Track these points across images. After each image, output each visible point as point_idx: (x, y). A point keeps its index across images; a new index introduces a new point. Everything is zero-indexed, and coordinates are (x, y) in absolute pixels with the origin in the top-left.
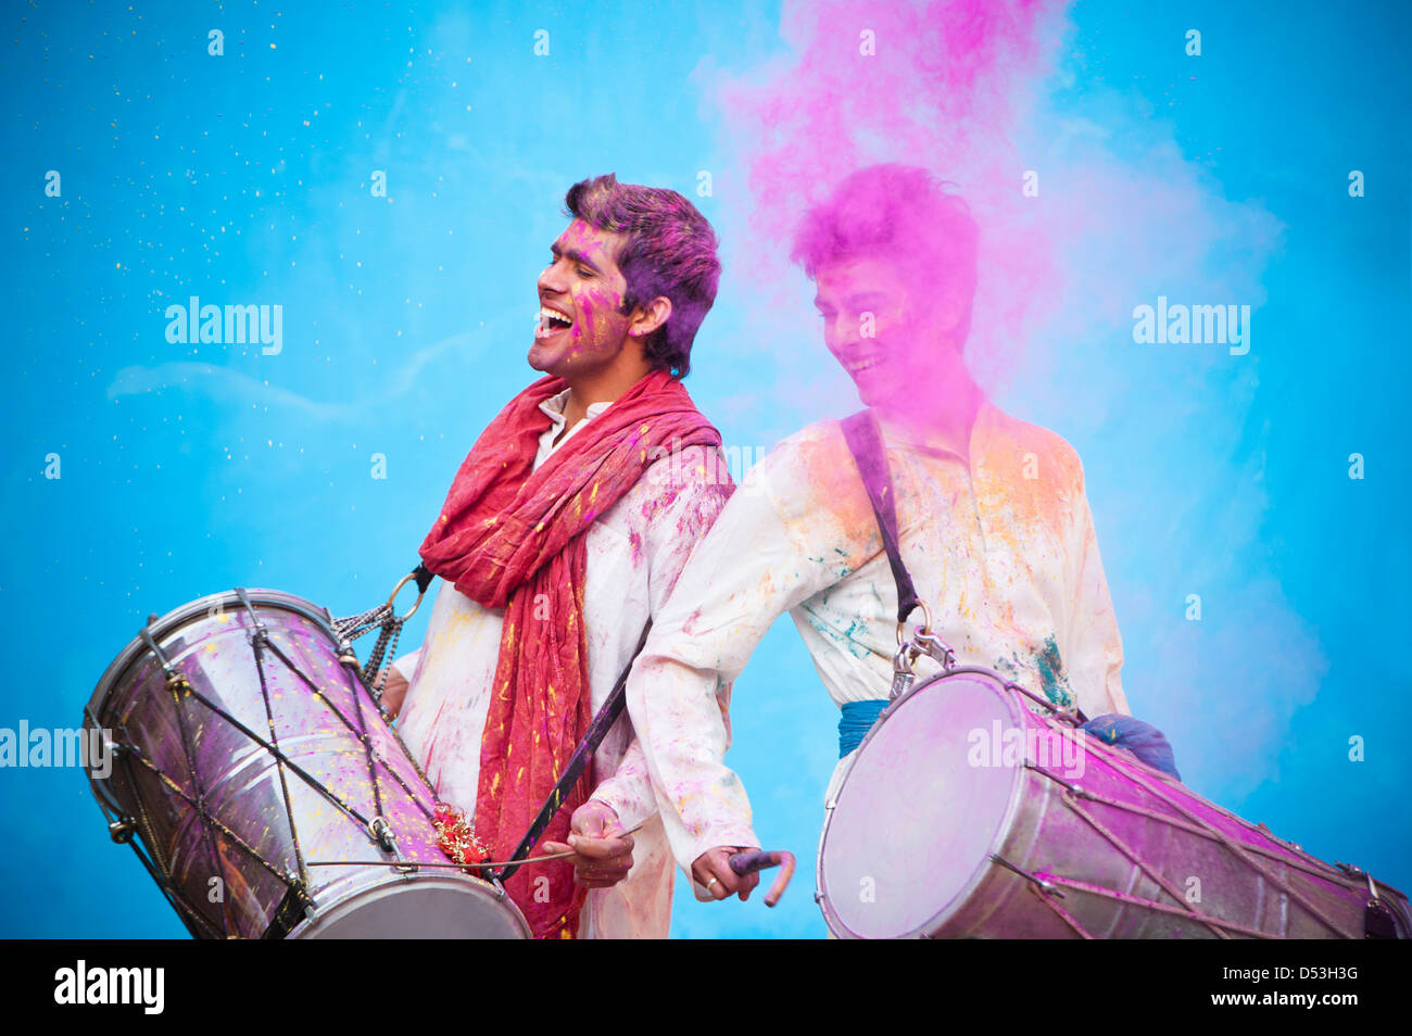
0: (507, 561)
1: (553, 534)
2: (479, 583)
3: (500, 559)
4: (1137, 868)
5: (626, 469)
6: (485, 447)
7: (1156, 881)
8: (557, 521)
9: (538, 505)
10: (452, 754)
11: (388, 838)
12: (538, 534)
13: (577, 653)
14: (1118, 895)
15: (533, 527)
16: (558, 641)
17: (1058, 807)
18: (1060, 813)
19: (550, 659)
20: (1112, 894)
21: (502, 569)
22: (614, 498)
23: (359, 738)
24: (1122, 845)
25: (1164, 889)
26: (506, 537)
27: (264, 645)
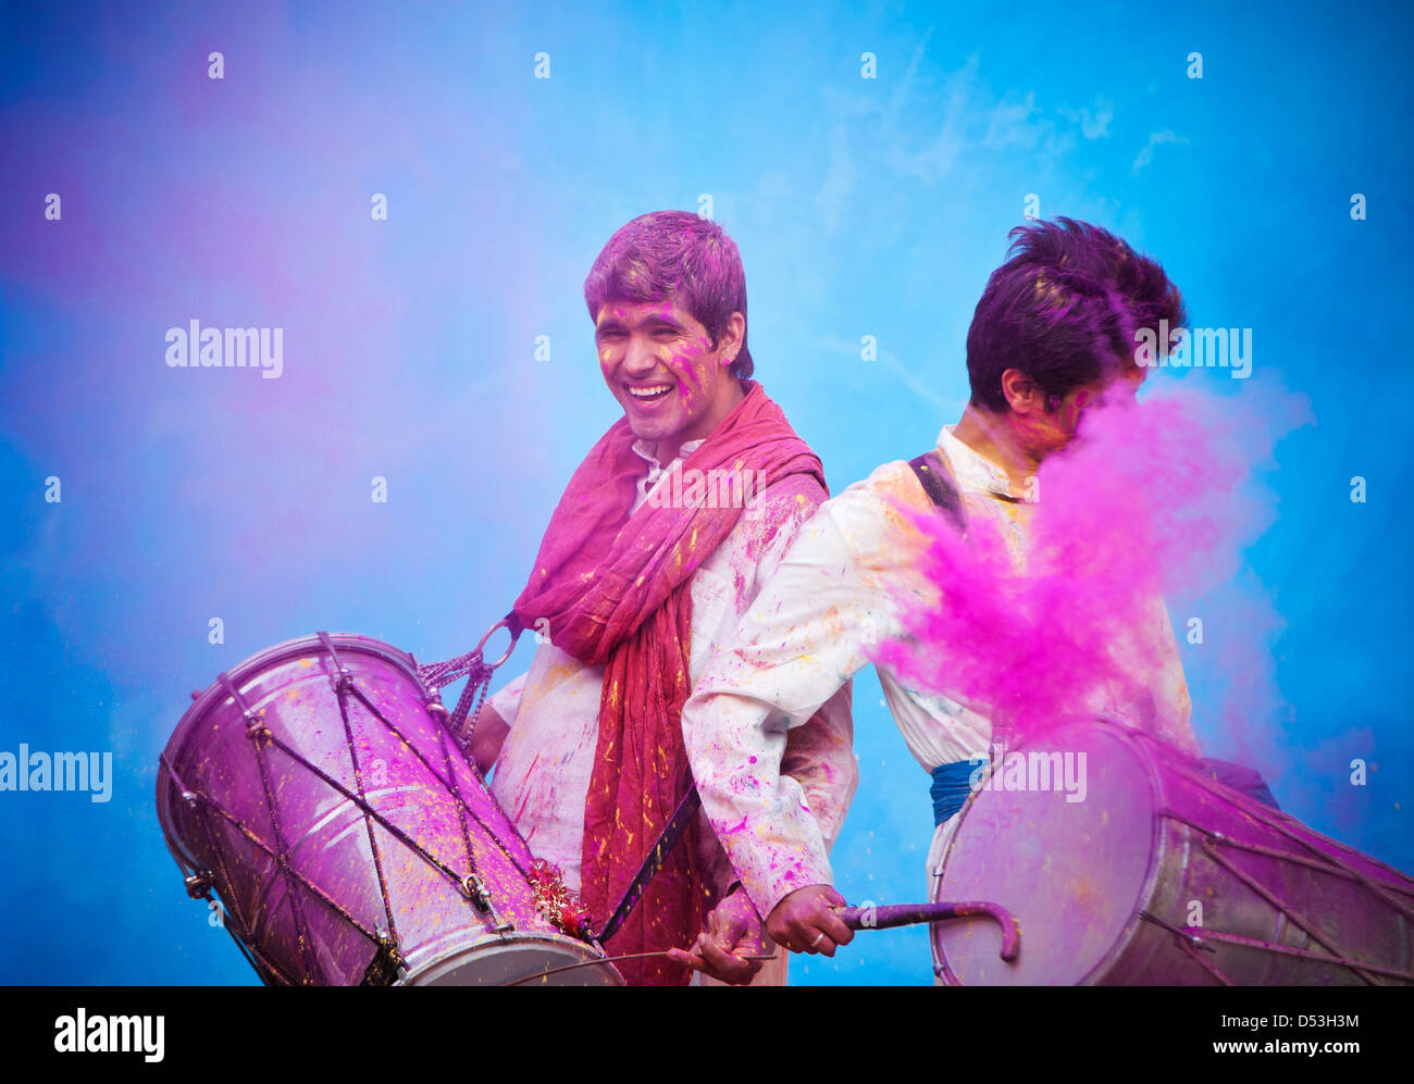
0: (607, 618)
1: (654, 587)
2: (578, 640)
3: (600, 616)
4: (1282, 915)
7: (1302, 929)
8: (659, 573)
9: (637, 556)
11: (483, 896)
12: (639, 589)
14: (1267, 945)
15: (633, 581)
16: (666, 698)
17: (1199, 856)
18: (1201, 863)
19: (659, 719)
20: (1260, 945)
21: (602, 627)
22: (715, 543)
23: (450, 791)
24: (1265, 891)
25: (1310, 936)
26: (604, 593)
27: (349, 692)
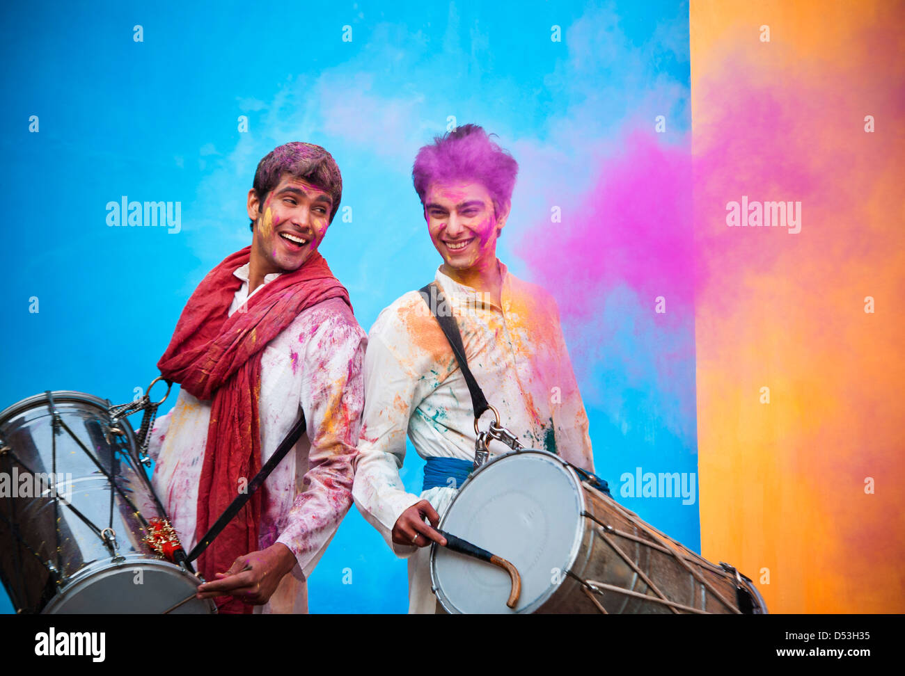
0: (210, 371)
1: (239, 354)
2: (194, 385)
3: (207, 370)
5: (284, 314)
6: (198, 296)
8: (241, 346)
9: (231, 336)
10: (184, 495)
12: (229, 354)
13: (250, 427)
15: (226, 350)
16: (239, 420)
19: (234, 431)
21: (208, 376)
22: (277, 331)
26: (210, 356)
27: (60, 425)
